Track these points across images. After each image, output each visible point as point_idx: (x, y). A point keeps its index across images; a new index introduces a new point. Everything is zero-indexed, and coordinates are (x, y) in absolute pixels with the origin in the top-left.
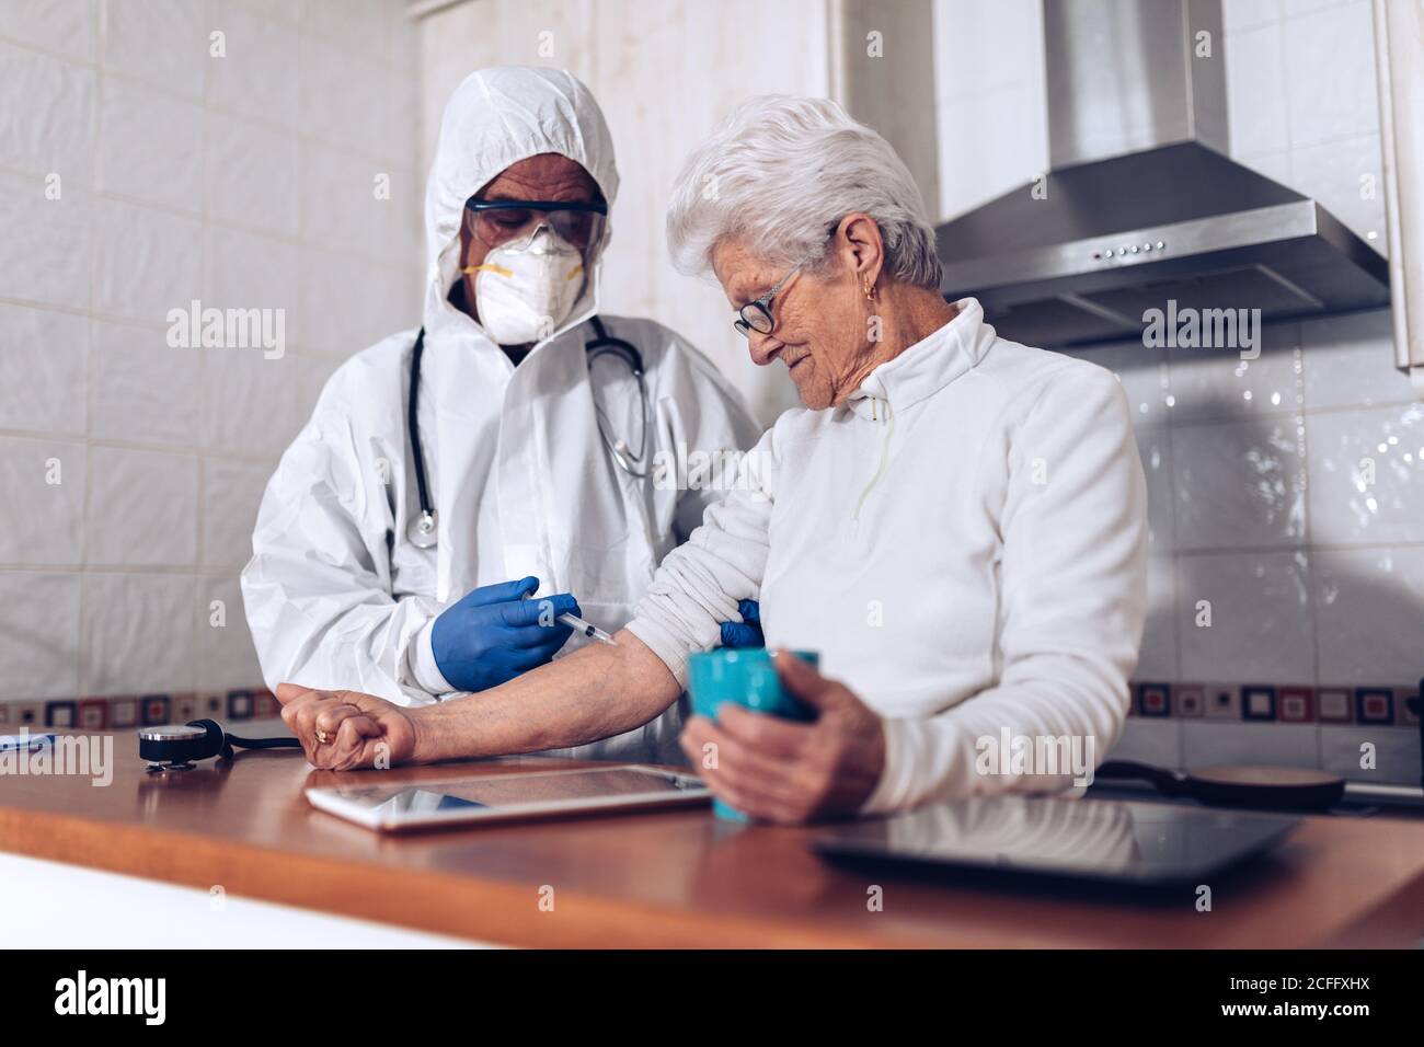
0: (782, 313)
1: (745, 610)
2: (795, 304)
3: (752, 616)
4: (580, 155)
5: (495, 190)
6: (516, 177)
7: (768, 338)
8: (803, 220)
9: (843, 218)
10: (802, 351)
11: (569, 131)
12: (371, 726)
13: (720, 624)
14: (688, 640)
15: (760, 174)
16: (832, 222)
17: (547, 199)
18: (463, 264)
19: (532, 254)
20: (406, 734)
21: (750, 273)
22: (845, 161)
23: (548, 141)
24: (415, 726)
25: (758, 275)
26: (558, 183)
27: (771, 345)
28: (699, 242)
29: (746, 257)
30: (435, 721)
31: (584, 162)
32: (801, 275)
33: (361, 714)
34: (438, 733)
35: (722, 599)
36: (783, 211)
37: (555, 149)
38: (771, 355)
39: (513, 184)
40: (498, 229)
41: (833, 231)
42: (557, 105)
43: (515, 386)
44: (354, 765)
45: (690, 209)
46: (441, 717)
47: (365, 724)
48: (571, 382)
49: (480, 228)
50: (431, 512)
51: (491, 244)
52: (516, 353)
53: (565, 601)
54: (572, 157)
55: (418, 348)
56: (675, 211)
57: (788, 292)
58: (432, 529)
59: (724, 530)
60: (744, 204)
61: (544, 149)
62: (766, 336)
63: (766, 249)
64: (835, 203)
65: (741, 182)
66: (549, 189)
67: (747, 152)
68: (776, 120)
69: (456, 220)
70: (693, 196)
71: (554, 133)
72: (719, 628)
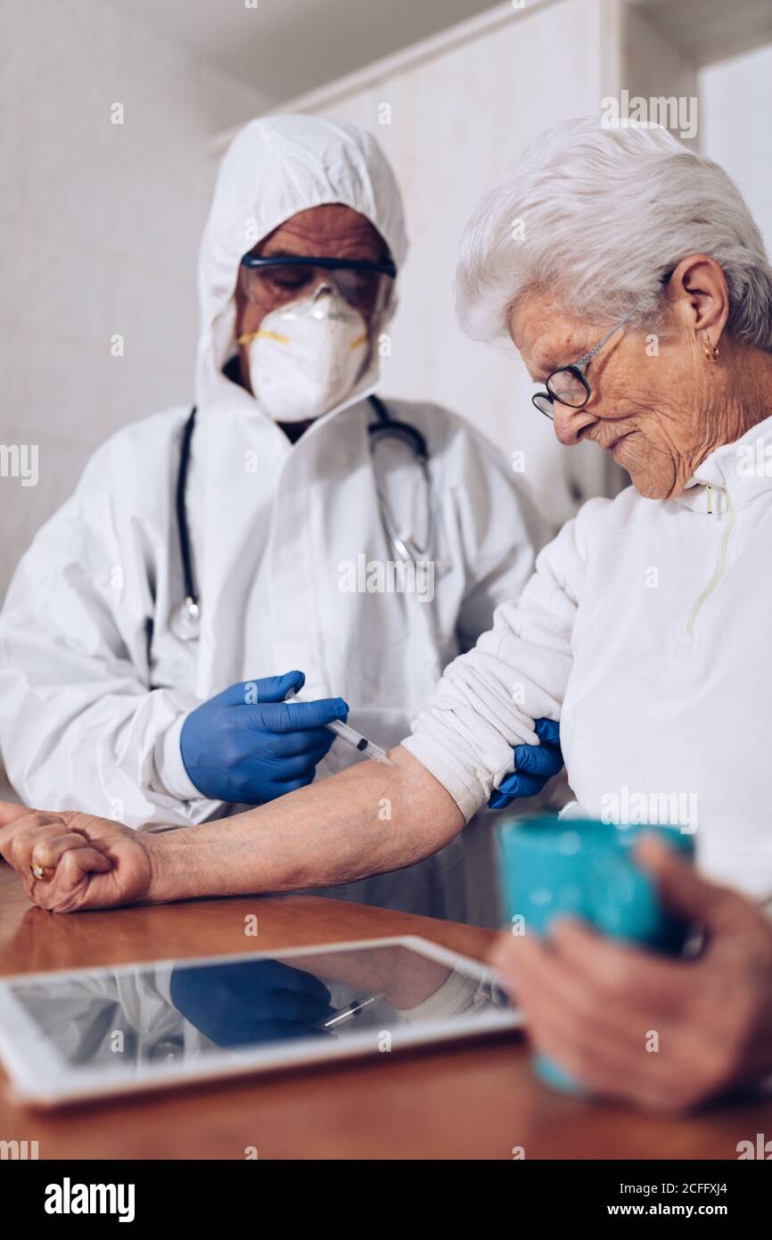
0: (603, 382)
1: (542, 730)
2: (620, 369)
3: (550, 736)
4: (369, 209)
5: (273, 246)
6: (296, 230)
7: (580, 412)
8: (631, 264)
9: (680, 261)
10: (622, 428)
11: (357, 180)
12: (97, 859)
13: (514, 747)
14: (476, 765)
15: (577, 206)
16: (668, 266)
17: (332, 256)
18: (238, 332)
19: (312, 318)
20: (140, 869)
21: (559, 335)
22: (684, 189)
23: (334, 190)
24: (152, 859)
25: (571, 336)
26: (343, 238)
27: (583, 420)
28: (496, 298)
29: (558, 313)
30: (177, 852)
31: (372, 216)
32: (625, 334)
33: (90, 843)
34: (179, 867)
35: (517, 718)
36: (607, 253)
37: (341, 199)
38: (582, 432)
39: (295, 239)
40: (277, 291)
41: (667, 279)
42: (345, 151)
43: (292, 466)
44: (75, 907)
45: (489, 255)
46: (184, 847)
47: (90, 858)
48: (351, 466)
49: (257, 290)
50: (196, 600)
51: (268, 306)
52: (293, 431)
53: (335, 708)
54: (359, 209)
55: (190, 426)
56: (468, 260)
57: (610, 355)
58: (195, 620)
59: (519, 636)
60: (556, 245)
61: (329, 198)
62: (576, 410)
63: (581, 303)
64: (671, 242)
65: (554, 217)
66: (334, 245)
67: (560, 182)
68: (593, 143)
69: (230, 281)
70: (492, 240)
71: (340, 181)
72: (512, 752)
